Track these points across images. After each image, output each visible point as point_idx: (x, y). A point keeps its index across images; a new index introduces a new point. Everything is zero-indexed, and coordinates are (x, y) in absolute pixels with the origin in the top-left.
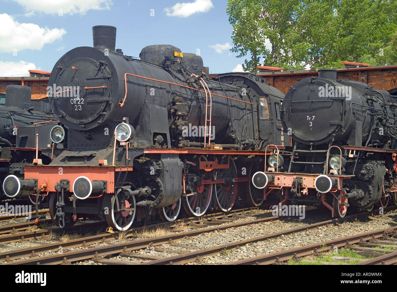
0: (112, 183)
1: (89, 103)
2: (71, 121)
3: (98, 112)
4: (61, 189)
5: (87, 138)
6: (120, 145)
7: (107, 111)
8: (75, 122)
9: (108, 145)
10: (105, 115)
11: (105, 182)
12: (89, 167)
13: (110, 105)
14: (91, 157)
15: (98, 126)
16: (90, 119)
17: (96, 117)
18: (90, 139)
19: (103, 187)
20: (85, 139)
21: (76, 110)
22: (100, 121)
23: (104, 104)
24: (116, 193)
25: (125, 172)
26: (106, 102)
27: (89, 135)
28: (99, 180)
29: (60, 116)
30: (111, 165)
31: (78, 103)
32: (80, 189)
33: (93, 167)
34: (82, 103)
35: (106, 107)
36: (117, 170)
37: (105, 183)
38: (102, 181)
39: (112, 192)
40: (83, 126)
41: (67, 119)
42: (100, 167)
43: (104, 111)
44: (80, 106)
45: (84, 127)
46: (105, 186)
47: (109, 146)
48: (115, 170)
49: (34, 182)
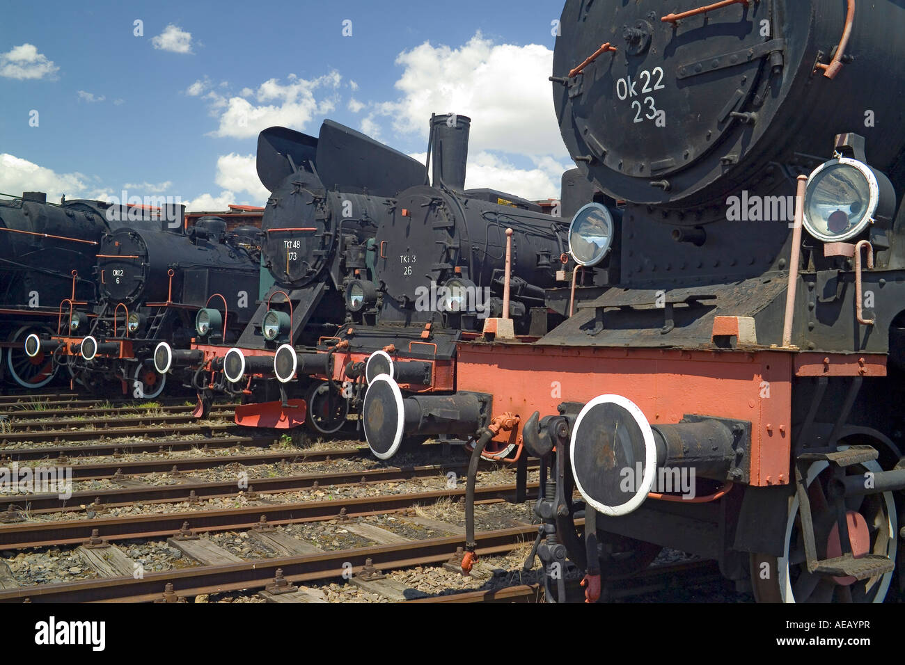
0: (776, 434)
1: (686, 81)
2: (622, 171)
3: (721, 116)
4: (554, 443)
5: (687, 238)
6: (826, 254)
7: (761, 103)
8: (636, 173)
9: (772, 262)
10: (752, 122)
11: (742, 427)
12: (666, 349)
13: (776, 73)
14: (695, 309)
15: (724, 176)
16: (692, 153)
17: (716, 134)
18: (699, 242)
19: (727, 454)
20: (677, 239)
21: (636, 120)
22: (734, 156)
23: (750, 75)
24: (803, 482)
25: (847, 381)
26: (758, 63)
27: (698, 227)
28: (712, 413)
29: (589, 157)
30: (774, 346)
31: (644, 90)
32: (600, 463)
33: (685, 352)
34: (656, 87)
35: (755, 89)
36: (805, 371)
37: (741, 434)
38: (724, 422)
39: (775, 482)
40: (665, 183)
41: (609, 166)
42: (716, 352)
43: (748, 105)
44: (649, 102)
45: (669, 189)
46: (740, 450)
47: (776, 265)
48: (793, 370)
49: (479, 405)
